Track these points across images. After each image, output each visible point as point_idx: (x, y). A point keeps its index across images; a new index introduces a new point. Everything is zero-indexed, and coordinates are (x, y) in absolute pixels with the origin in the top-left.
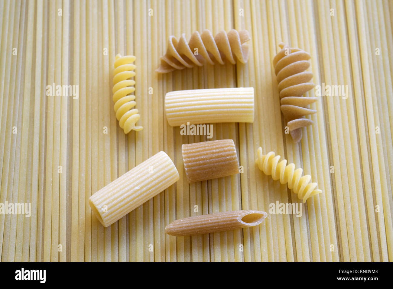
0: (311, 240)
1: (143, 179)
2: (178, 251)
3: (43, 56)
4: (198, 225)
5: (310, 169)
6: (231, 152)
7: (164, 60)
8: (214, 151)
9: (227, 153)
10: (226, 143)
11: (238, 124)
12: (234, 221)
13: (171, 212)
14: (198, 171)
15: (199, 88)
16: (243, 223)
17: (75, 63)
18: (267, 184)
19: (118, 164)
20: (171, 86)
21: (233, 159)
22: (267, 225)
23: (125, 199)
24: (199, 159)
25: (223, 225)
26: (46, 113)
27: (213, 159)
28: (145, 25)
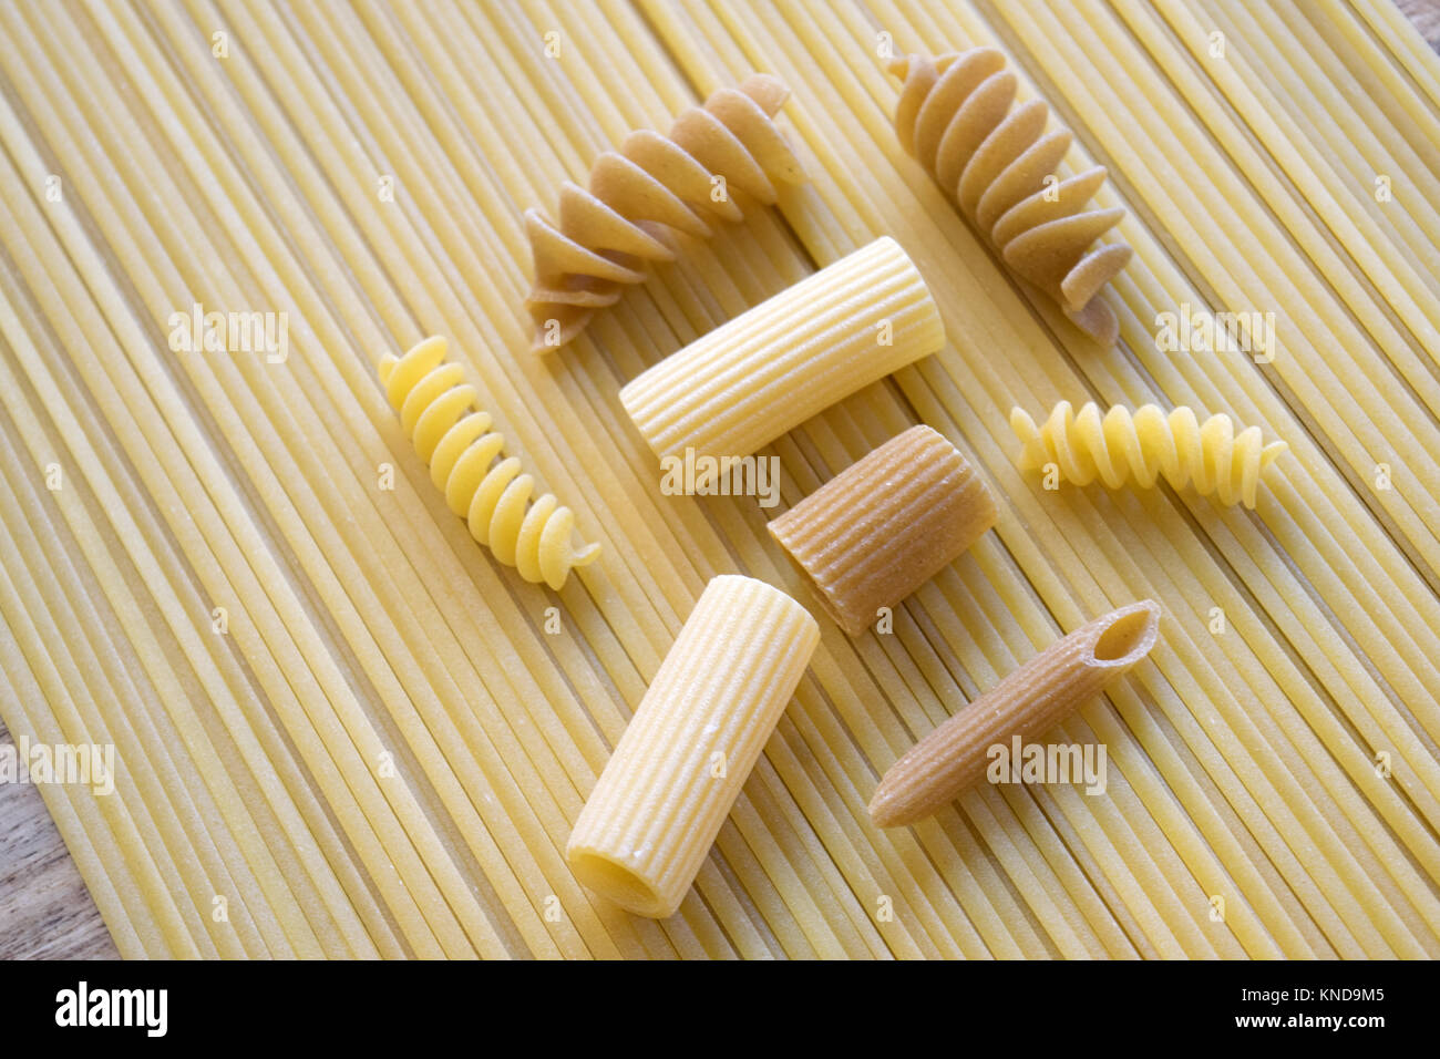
0: (1336, 616)
1: (713, 690)
2: (943, 871)
3: (125, 496)
4: (969, 746)
5: (1199, 401)
6: (944, 462)
7: (543, 300)
8: (889, 484)
9: (933, 469)
10: (912, 442)
11: (891, 380)
12: (1078, 673)
13: (846, 763)
14: (872, 577)
15: (699, 332)
16: (1105, 664)
17: (246, 463)
18: (1097, 516)
19: (582, 704)
20: (605, 372)
21: (963, 478)
22: (1172, 640)
23: (690, 784)
24: (853, 536)
25: (1051, 702)
26: (247, 668)
27: (899, 511)
28: (408, 230)
